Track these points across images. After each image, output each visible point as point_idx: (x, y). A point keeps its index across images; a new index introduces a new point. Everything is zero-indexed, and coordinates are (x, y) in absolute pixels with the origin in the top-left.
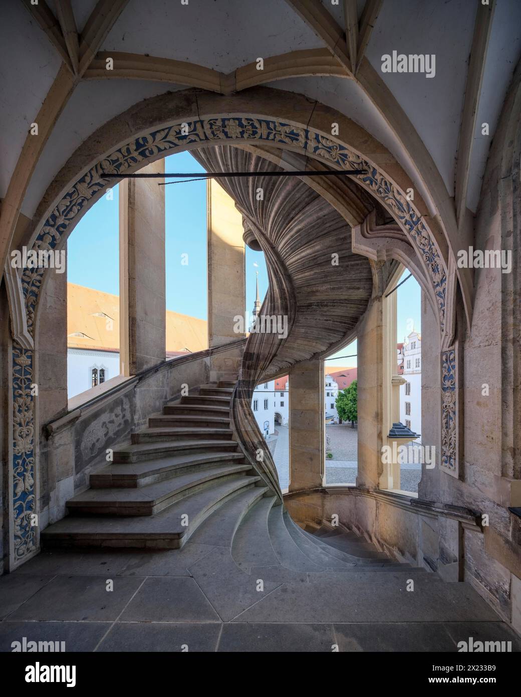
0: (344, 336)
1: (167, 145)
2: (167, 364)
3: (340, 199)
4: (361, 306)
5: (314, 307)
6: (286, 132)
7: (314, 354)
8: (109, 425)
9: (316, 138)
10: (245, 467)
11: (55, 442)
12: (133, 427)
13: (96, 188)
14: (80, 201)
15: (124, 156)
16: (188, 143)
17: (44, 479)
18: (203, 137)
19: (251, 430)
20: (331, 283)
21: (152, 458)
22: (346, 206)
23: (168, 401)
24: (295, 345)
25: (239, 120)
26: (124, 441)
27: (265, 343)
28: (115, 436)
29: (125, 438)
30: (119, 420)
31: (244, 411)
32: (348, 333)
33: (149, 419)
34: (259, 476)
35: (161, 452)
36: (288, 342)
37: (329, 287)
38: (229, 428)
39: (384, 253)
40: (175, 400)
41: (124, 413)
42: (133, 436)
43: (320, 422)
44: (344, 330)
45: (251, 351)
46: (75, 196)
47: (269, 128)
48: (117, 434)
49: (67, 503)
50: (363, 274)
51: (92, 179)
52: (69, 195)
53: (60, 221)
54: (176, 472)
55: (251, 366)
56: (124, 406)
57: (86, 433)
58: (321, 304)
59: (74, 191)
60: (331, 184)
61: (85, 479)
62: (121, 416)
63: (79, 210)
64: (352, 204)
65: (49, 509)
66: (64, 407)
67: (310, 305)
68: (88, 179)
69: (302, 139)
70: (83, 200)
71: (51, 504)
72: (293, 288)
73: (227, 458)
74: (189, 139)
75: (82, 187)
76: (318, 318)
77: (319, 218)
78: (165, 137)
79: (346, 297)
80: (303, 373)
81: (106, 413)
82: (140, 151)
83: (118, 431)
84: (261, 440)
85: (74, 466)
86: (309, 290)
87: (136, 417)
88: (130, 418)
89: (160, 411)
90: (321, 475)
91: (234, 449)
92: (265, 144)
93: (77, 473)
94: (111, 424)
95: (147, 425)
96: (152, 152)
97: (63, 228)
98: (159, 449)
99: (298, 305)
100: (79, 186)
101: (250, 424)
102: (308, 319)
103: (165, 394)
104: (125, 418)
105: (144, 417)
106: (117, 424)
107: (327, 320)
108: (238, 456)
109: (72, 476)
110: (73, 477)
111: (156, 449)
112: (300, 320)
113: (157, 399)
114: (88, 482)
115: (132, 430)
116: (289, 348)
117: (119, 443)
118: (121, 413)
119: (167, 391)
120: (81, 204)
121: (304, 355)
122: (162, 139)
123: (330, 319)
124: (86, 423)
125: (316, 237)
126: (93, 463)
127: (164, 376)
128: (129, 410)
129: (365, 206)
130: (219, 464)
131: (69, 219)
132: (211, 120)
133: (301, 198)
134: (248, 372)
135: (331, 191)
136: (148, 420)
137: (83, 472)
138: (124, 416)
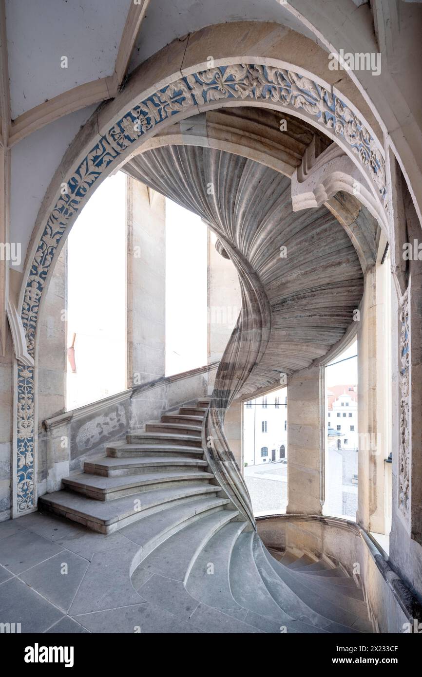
0: (345, 333)
1: (92, 177)
2: (165, 380)
3: (258, 146)
4: (353, 288)
5: (290, 302)
6: (171, 98)
7: (313, 360)
8: (104, 426)
9: (197, 82)
10: (206, 475)
11: (53, 434)
12: (129, 430)
13: (57, 237)
14: (50, 250)
15: (67, 202)
16: (106, 167)
17: (44, 459)
18: (114, 154)
19: (217, 439)
20: (301, 267)
21: (133, 456)
22: (269, 152)
23: (167, 411)
24: (280, 351)
25: (129, 114)
26: (119, 440)
27: (241, 351)
28: (110, 436)
29: (120, 438)
30: (115, 423)
31: (213, 420)
32: (349, 328)
33: (146, 425)
34: (221, 486)
35: (140, 452)
36: (269, 348)
37: (299, 272)
38: (201, 436)
39: (323, 188)
40: (173, 411)
41: (119, 418)
42: (127, 437)
43: (320, 439)
44: (343, 326)
45: (227, 361)
46: (45, 248)
47: (156, 105)
48: (112, 434)
49: (63, 480)
50: (339, 242)
51: (52, 230)
52: (41, 247)
53: (40, 270)
54: (144, 470)
55: (226, 376)
56: (119, 412)
57: (81, 430)
58: (297, 297)
59: (43, 243)
60: (241, 132)
61: (80, 465)
62: (116, 420)
63: (52, 258)
64: (277, 145)
65: (47, 481)
66: (62, 409)
67: (284, 301)
68: (49, 231)
69: (187, 95)
70: (52, 249)
71: (49, 478)
72: (262, 287)
73: (191, 464)
74: (105, 161)
75: (47, 238)
76: (299, 315)
77: (255, 188)
78: (87, 170)
79: (327, 280)
80: (302, 383)
81: (101, 416)
82: (75, 192)
83: (113, 431)
84: (227, 450)
85: (70, 453)
86: (279, 283)
87: (132, 422)
88: (126, 422)
89: (158, 419)
90: (321, 501)
91: (200, 456)
92: (163, 127)
93: (72, 460)
94: (105, 426)
95: (144, 430)
96: (85, 190)
97: (45, 275)
98: (139, 449)
99: (272, 304)
100: (44, 239)
101: (217, 433)
102: (286, 318)
103: (163, 405)
104: (121, 422)
105: (141, 422)
106: (112, 426)
107: (312, 316)
108: (203, 463)
109: (67, 460)
110: (68, 462)
111: (136, 449)
112: (277, 322)
113: (155, 409)
114: (82, 468)
115: (127, 432)
116: (273, 355)
117: (113, 441)
118: (115, 417)
119: (165, 403)
120: (51, 253)
121: (296, 362)
122: (86, 174)
123: (315, 313)
124: (81, 423)
125: (264, 214)
126: (88, 453)
127: (163, 389)
128: (125, 416)
129: (297, 139)
130: (184, 468)
131: (47, 267)
132: (110, 131)
133: (230, 174)
134: (222, 382)
135: (244, 141)
136: (144, 425)
137: (78, 459)
138: (119, 420)
